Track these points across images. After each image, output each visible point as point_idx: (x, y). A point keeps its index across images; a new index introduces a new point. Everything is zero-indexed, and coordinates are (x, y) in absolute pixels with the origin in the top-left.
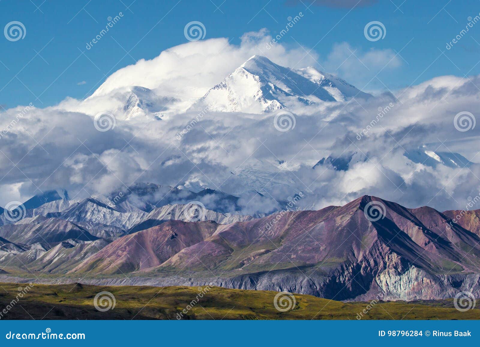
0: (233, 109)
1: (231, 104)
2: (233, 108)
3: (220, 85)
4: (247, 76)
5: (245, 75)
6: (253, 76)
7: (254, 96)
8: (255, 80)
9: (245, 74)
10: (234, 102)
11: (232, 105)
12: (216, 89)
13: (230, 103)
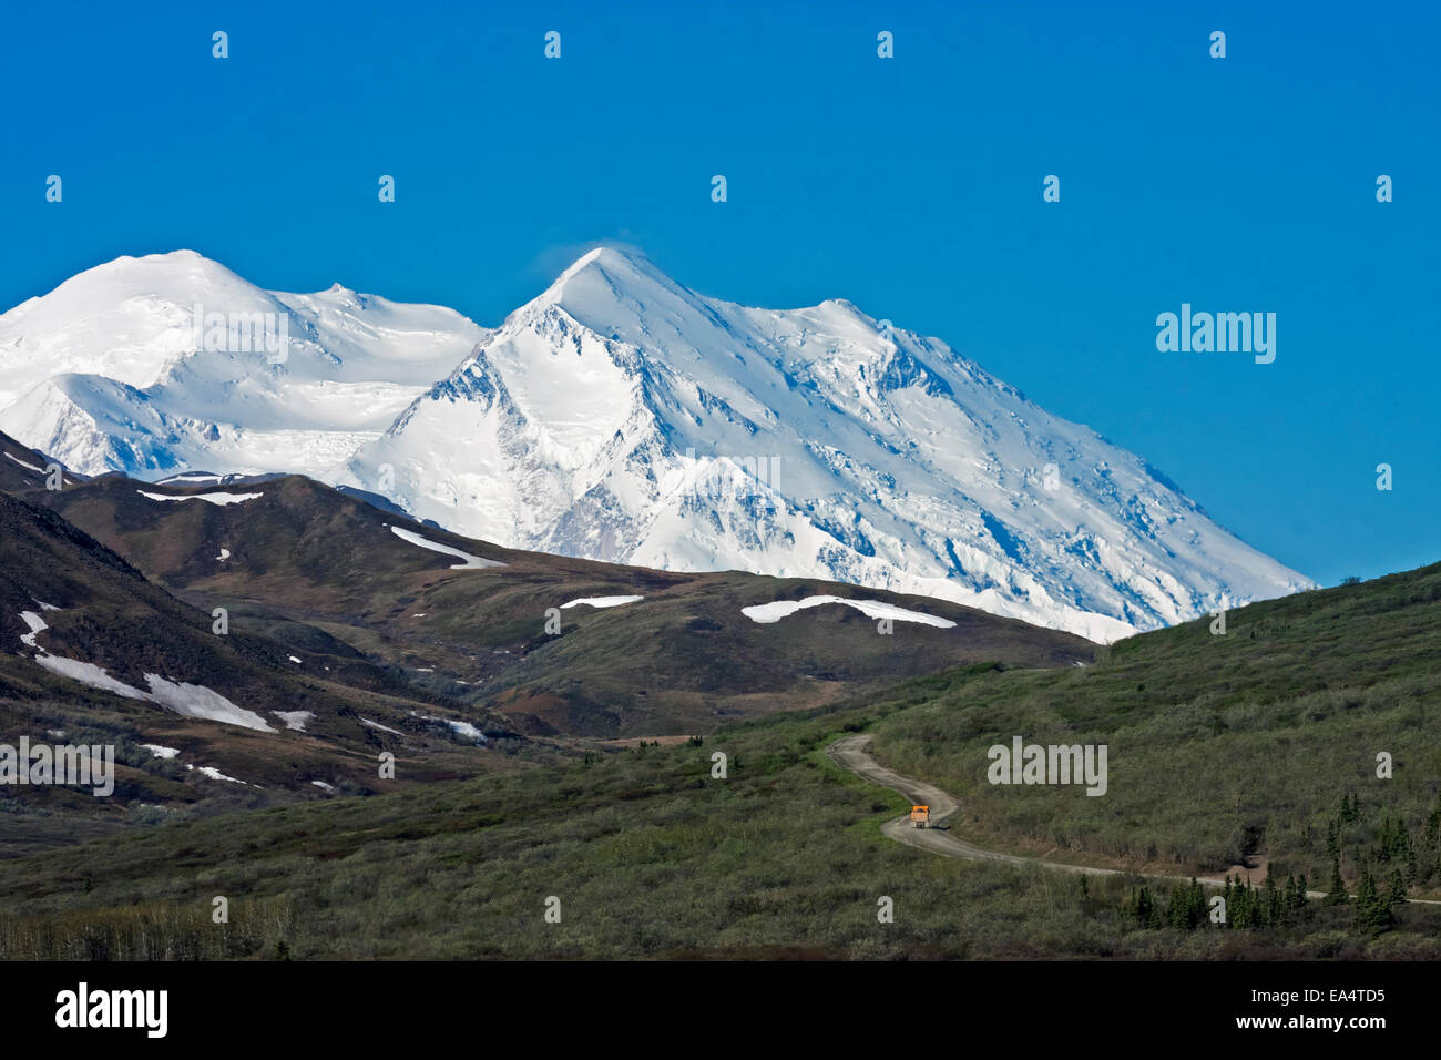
0: (523, 490)
1: (513, 468)
2: (525, 484)
3: (461, 380)
4: (577, 341)
5: (568, 339)
6: (608, 347)
7: (619, 433)
8: (617, 362)
9: (570, 336)
10: (529, 457)
11: (518, 470)
12: (444, 401)
13: (511, 461)
